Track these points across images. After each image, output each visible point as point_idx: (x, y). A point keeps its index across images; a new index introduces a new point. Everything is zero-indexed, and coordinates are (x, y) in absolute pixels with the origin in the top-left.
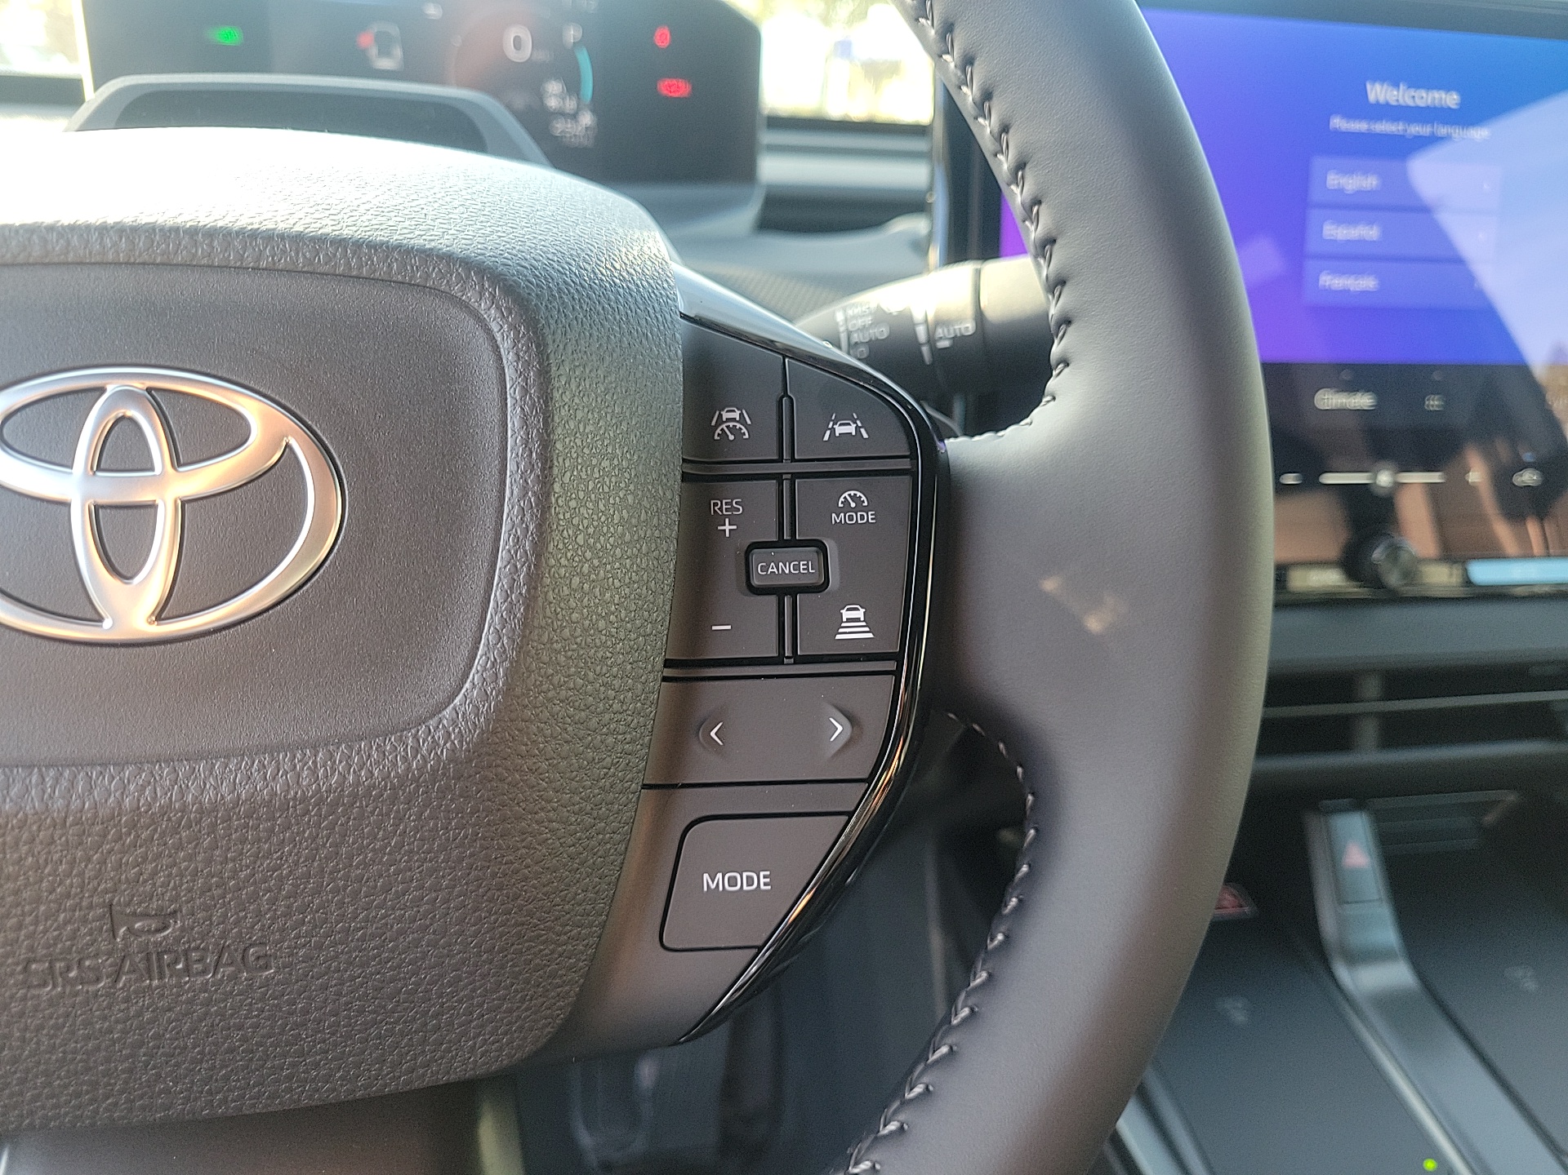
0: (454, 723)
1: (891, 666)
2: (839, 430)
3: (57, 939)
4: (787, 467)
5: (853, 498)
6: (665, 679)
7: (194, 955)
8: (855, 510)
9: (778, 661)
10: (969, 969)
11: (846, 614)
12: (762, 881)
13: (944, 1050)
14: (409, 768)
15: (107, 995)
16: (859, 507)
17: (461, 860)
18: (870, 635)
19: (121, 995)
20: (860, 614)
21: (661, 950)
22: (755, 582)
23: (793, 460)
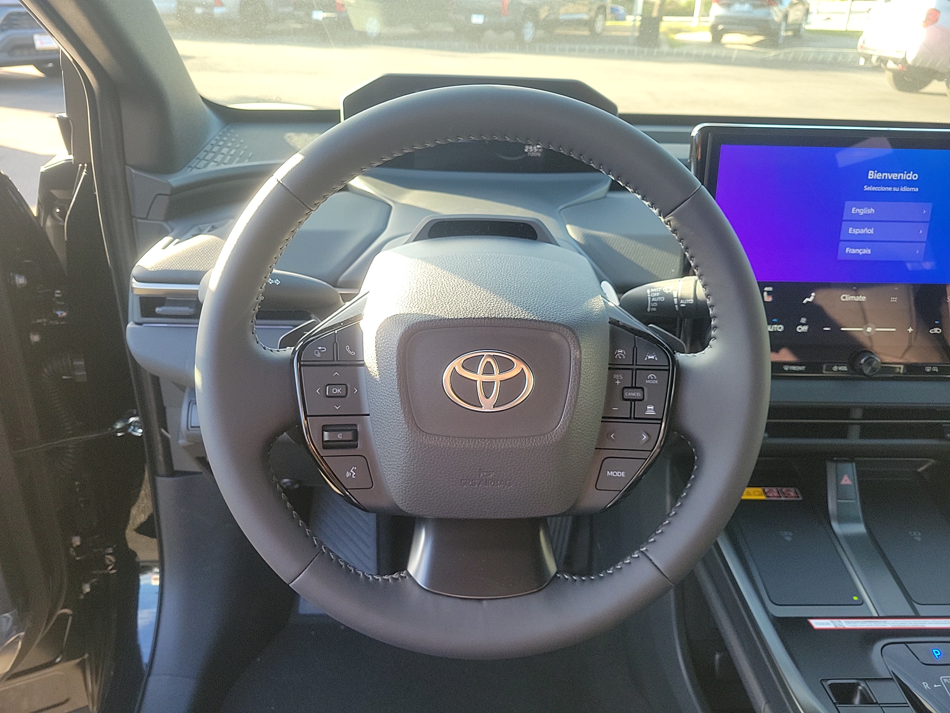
0: (556, 433)
1: (659, 422)
2: (649, 357)
3: (468, 476)
4: (635, 367)
5: (652, 376)
6: (602, 421)
7: (496, 481)
8: (652, 380)
9: (630, 418)
10: (676, 502)
11: (648, 407)
12: (623, 474)
13: (667, 522)
14: (546, 443)
15: (477, 489)
16: (654, 379)
17: (555, 465)
18: (654, 413)
19: (480, 489)
20: (652, 408)
21: (596, 489)
22: (625, 397)
23: (636, 365)
